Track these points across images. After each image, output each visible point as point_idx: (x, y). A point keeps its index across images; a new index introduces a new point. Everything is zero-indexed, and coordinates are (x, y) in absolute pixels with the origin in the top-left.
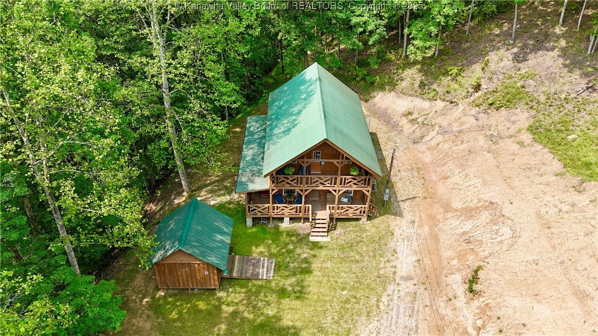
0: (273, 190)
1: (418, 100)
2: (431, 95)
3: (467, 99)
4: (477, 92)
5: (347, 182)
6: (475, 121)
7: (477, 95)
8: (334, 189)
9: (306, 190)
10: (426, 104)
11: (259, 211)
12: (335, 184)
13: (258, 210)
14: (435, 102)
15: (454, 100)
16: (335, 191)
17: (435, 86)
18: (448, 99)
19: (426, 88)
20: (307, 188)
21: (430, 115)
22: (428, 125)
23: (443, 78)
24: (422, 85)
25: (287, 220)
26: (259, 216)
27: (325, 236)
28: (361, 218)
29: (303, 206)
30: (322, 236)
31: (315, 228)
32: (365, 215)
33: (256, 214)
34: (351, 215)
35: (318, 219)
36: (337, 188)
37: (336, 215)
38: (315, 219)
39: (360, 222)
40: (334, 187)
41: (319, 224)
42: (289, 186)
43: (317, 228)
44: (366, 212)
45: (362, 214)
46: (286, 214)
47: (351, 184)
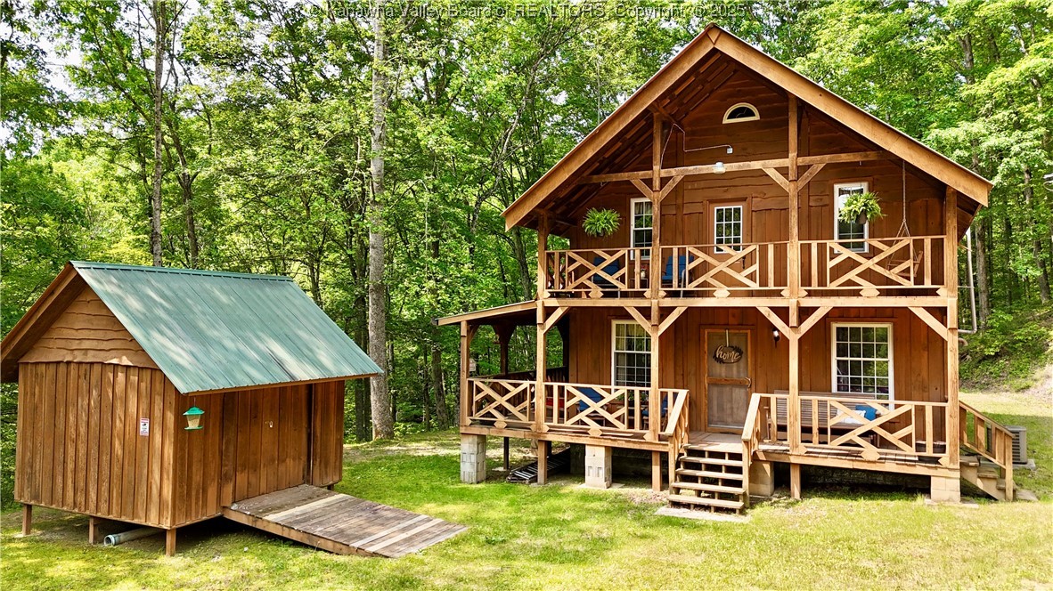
0: (549, 311)
5: (831, 265)
8: (778, 303)
9: (665, 312)
11: (501, 409)
12: (781, 280)
13: (499, 400)
20: (668, 302)
25: (596, 460)
26: (500, 430)
27: (733, 511)
28: (928, 478)
29: (654, 391)
30: (719, 509)
31: (694, 479)
32: (944, 459)
33: (492, 424)
34: (870, 452)
35: (713, 454)
36: (792, 298)
37: (798, 453)
38: (701, 454)
39: (921, 501)
40: (778, 294)
41: (717, 468)
42: (602, 292)
43: (706, 480)
44: (947, 443)
45: (929, 452)
46: (594, 426)
47: (852, 275)
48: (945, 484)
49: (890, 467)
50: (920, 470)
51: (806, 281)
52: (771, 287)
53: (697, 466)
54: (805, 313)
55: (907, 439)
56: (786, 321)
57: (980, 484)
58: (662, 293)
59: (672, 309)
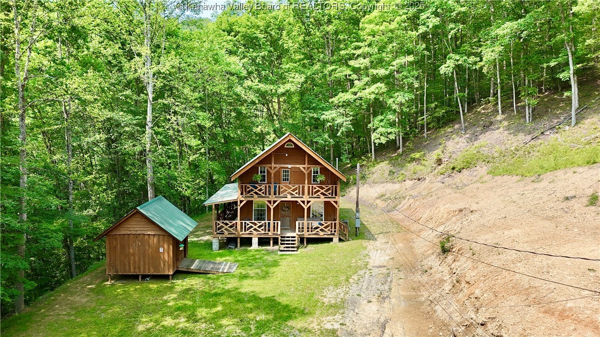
0: (241, 202)
1: (390, 184)
2: (400, 179)
3: (432, 173)
4: (439, 165)
5: (314, 191)
6: (442, 184)
7: (440, 167)
8: (302, 199)
9: (275, 202)
10: (397, 186)
11: (226, 229)
12: (303, 194)
13: (226, 227)
14: (404, 182)
15: (421, 177)
16: (303, 202)
17: (403, 172)
18: (415, 177)
19: (395, 174)
20: (275, 199)
21: (401, 192)
22: (400, 198)
23: (409, 165)
24: (391, 173)
25: (255, 241)
26: (226, 235)
27: (295, 251)
28: (332, 238)
29: (272, 222)
30: (292, 251)
31: (284, 244)
32: (336, 233)
33: (223, 234)
34: (321, 233)
35: (287, 237)
36: (306, 198)
37: (307, 235)
38: (284, 237)
39: (331, 243)
40: (302, 197)
41: (289, 241)
42: (257, 196)
43: (287, 244)
44: (336, 230)
45: (333, 233)
46: (255, 232)
47: (319, 193)
48: (336, 239)
49: (326, 236)
50: (331, 236)
51: (309, 194)
52: (301, 196)
53: (284, 241)
54: (308, 202)
55: (329, 230)
56: (304, 204)
57: (342, 238)
58: (274, 197)
59: (277, 201)
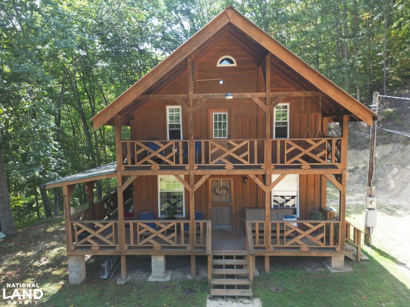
5: (287, 152)
8: (260, 173)
11: (94, 238)
13: (94, 233)
20: (199, 172)
25: (158, 262)
26: (95, 251)
28: (330, 258)
29: (192, 222)
30: (240, 297)
31: (222, 277)
32: (338, 248)
33: (89, 248)
34: (305, 247)
35: (228, 257)
36: (267, 169)
38: (220, 257)
40: (259, 167)
42: (159, 166)
45: (331, 245)
46: (156, 244)
47: (297, 158)
48: (337, 261)
50: (326, 254)
51: (274, 161)
52: (256, 164)
53: (221, 267)
55: (322, 240)
58: (196, 167)
